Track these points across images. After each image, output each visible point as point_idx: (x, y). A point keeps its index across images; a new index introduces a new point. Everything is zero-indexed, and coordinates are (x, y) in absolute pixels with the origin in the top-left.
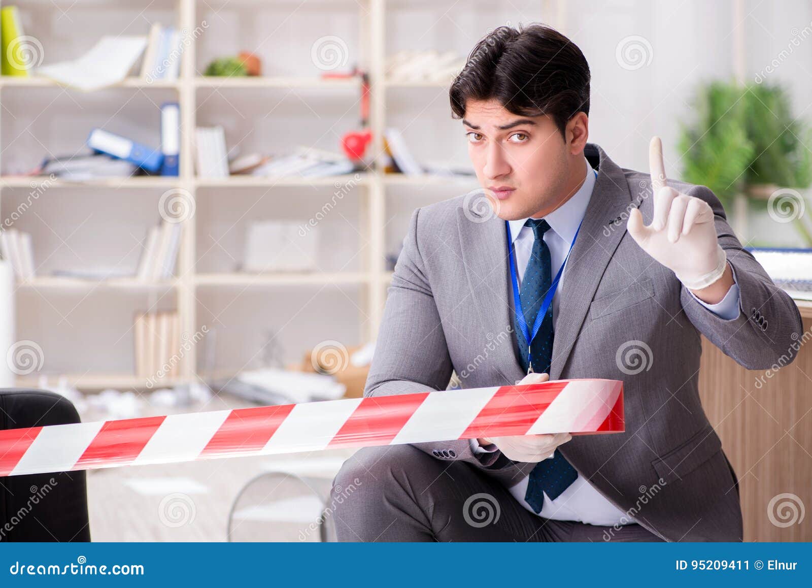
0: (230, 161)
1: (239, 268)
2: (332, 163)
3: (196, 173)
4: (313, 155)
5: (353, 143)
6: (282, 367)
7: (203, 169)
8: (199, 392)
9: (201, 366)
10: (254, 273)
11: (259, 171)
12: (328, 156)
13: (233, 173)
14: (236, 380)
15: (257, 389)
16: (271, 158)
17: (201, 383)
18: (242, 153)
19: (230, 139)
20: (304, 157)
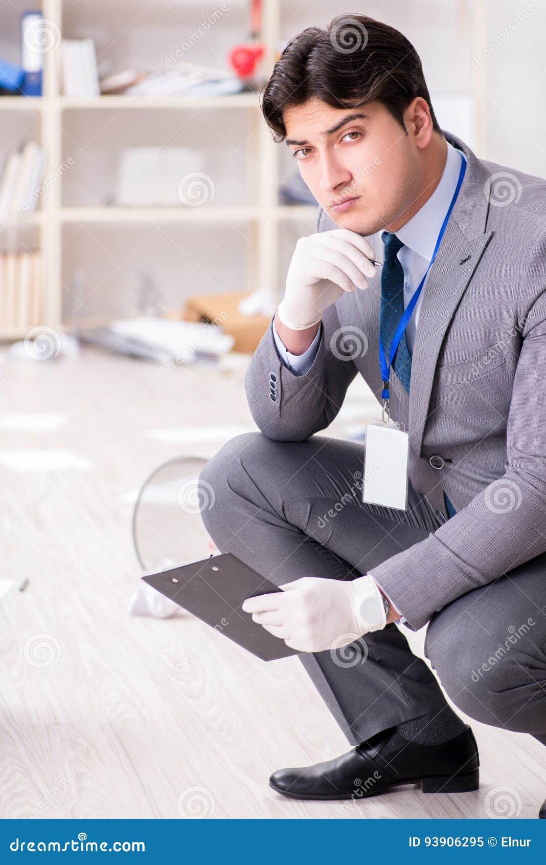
0: (101, 79)
1: (110, 202)
2: (216, 82)
3: (62, 92)
4: (196, 72)
5: (242, 59)
6: (160, 315)
7: (69, 88)
8: (68, 346)
9: (67, 312)
10: (127, 207)
11: (133, 90)
12: (213, 73)
13: (105, 93)
14: (107, 330)
15: (133, 341)
16: (147, 74)
17: (68, 334)
18: (114, 70)
19: (101, 53)
20: (185, 74)
